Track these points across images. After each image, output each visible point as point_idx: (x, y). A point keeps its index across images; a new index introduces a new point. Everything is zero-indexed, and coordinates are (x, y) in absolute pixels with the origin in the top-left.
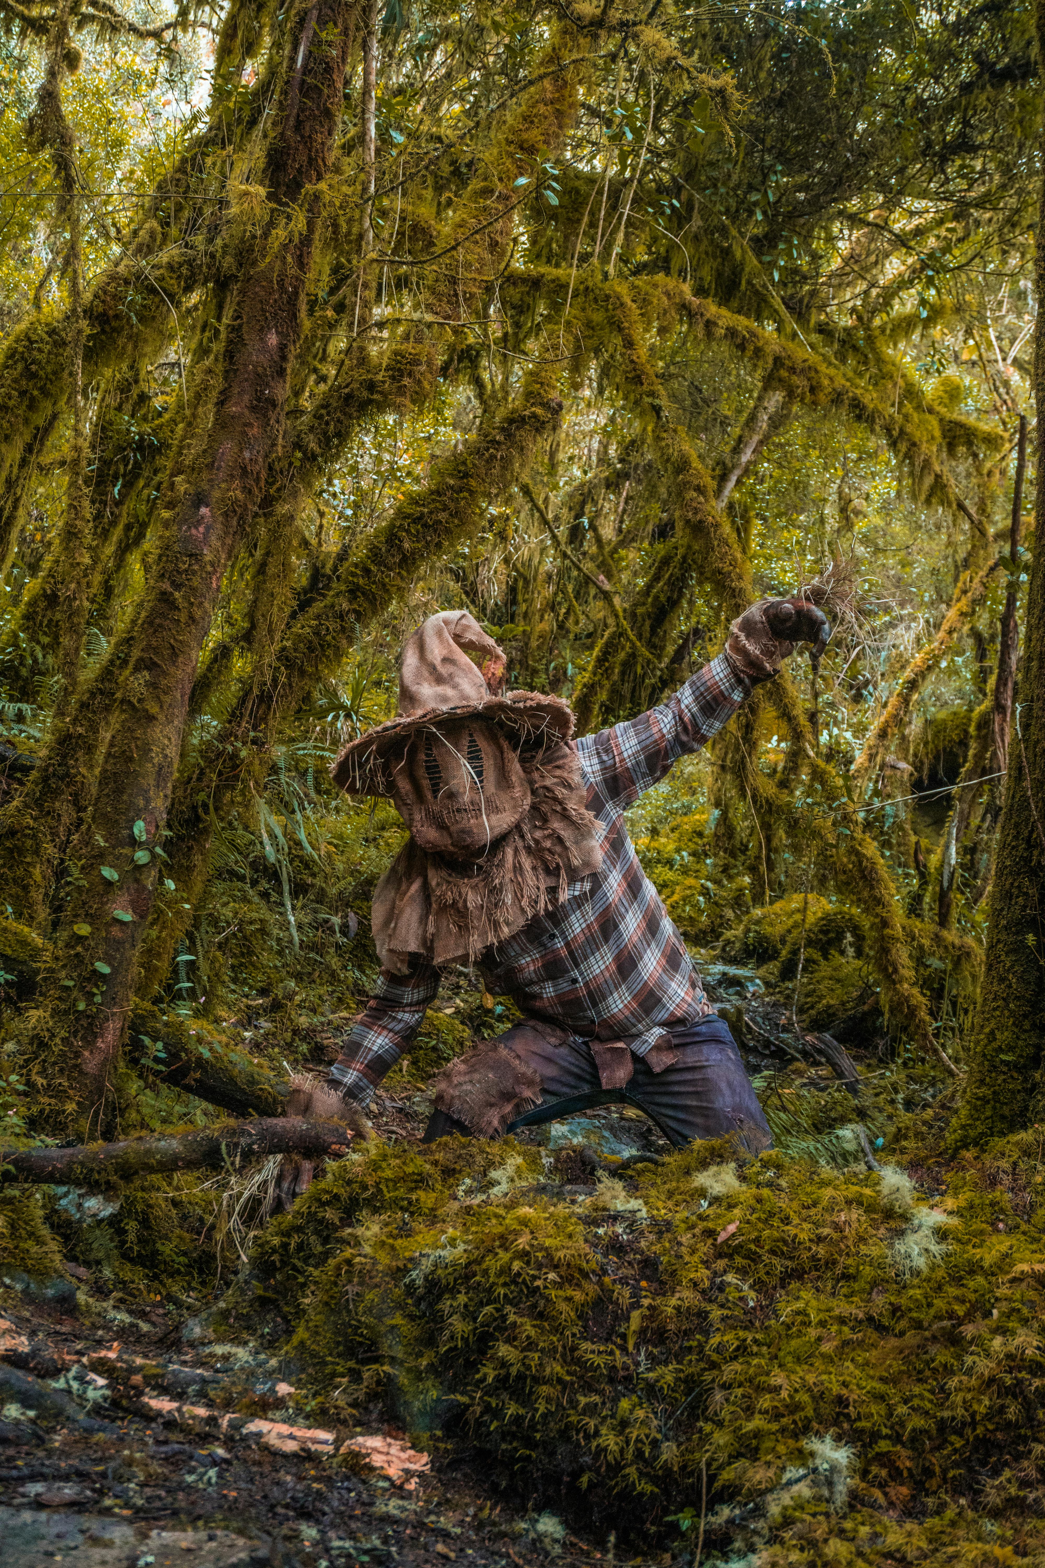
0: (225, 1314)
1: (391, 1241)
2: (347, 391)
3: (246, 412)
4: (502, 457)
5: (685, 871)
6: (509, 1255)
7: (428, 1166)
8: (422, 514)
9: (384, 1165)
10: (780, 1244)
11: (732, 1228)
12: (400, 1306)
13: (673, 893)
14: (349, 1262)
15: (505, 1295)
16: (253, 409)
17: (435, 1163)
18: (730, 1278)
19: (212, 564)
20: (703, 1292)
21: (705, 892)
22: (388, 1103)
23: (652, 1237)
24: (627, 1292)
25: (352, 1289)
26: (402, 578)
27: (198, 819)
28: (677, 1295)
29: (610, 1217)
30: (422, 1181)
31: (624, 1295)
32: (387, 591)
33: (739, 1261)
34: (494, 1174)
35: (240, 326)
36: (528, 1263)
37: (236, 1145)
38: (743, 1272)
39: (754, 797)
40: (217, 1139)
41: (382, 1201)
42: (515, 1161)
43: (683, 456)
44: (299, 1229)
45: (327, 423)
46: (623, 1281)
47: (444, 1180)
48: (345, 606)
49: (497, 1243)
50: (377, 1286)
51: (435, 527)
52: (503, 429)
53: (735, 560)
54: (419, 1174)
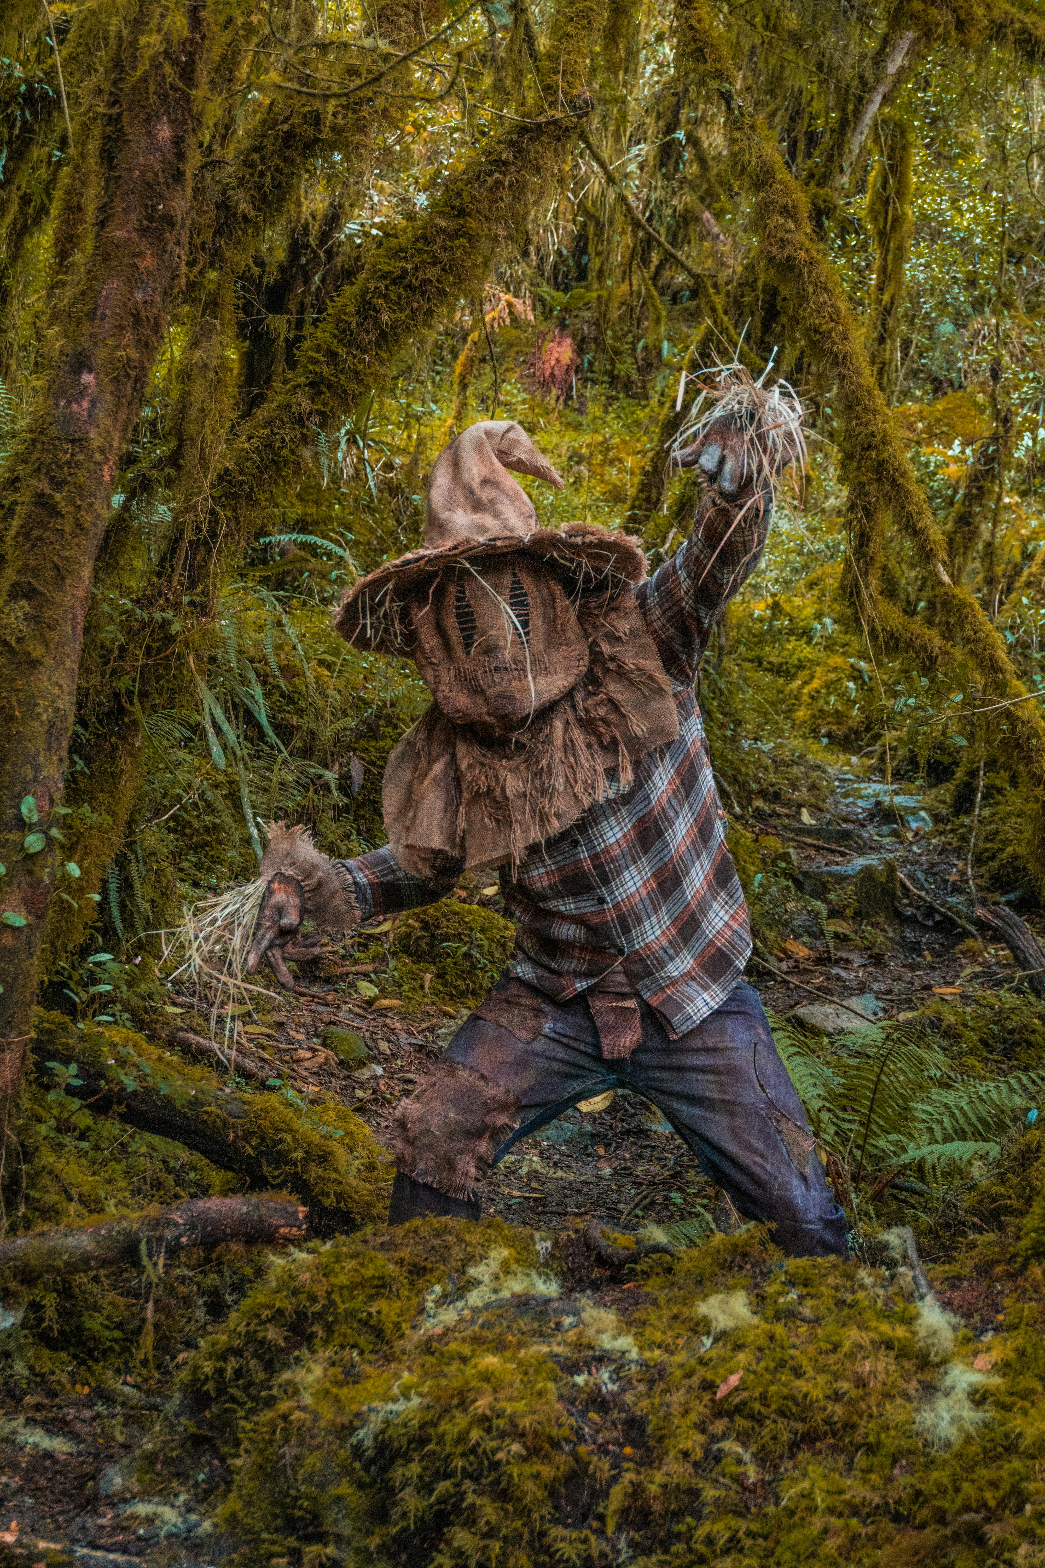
0: (151, 1458)
1: (334, 1390)
2: (286, 127)
3: (134, 236)
4: (511, 184)
5: (830, 646)
6: (469, 1418)
7: (391, 1266)
8: (405, 271)
9: (337, 1267)
10: (790, 1404)
11: (734, 1380)
12: (347, 1471)
13: (812, 677)
14: (285, 1417)
15: (464, 1468)
16: (144, 232)
17: (401, 1262)
18: (730, 1446)
19: (102, 451)
20: (696, 1464)
21: (857, 675)
22: (404, 1039)
23: (642, 1387)
24: (605, 1465)
25: (290, 1452)
26: (381, 361)
27: (122, 710)
28: (664, 1469)
29: (594, 1358)
30: (383, 1286)
31: (603, 1466)
32: (361, 382)
33: (741, 1423)
34: (473, 1271)
35: (119, 115)
36: (489, 1430)
37: (160, 1239)
38: (744, 1438)
39: (873, 631)
40: (136, 1234)
41: (336, 1314)
42: (499, 1253)
43: (764, 163)
44: (237, 1352)
45: (262, 175)
46: (603, 1450)
47: (412, 1283)
48: (306, 405)
49: (455, 1402)
50: (318, 1447)
51: (423, 289)
52: (512, 144)
53: (838, 312)
54: (380, 1278)
